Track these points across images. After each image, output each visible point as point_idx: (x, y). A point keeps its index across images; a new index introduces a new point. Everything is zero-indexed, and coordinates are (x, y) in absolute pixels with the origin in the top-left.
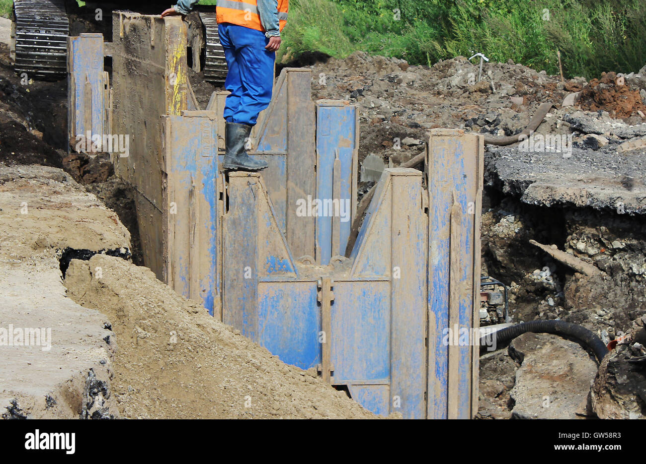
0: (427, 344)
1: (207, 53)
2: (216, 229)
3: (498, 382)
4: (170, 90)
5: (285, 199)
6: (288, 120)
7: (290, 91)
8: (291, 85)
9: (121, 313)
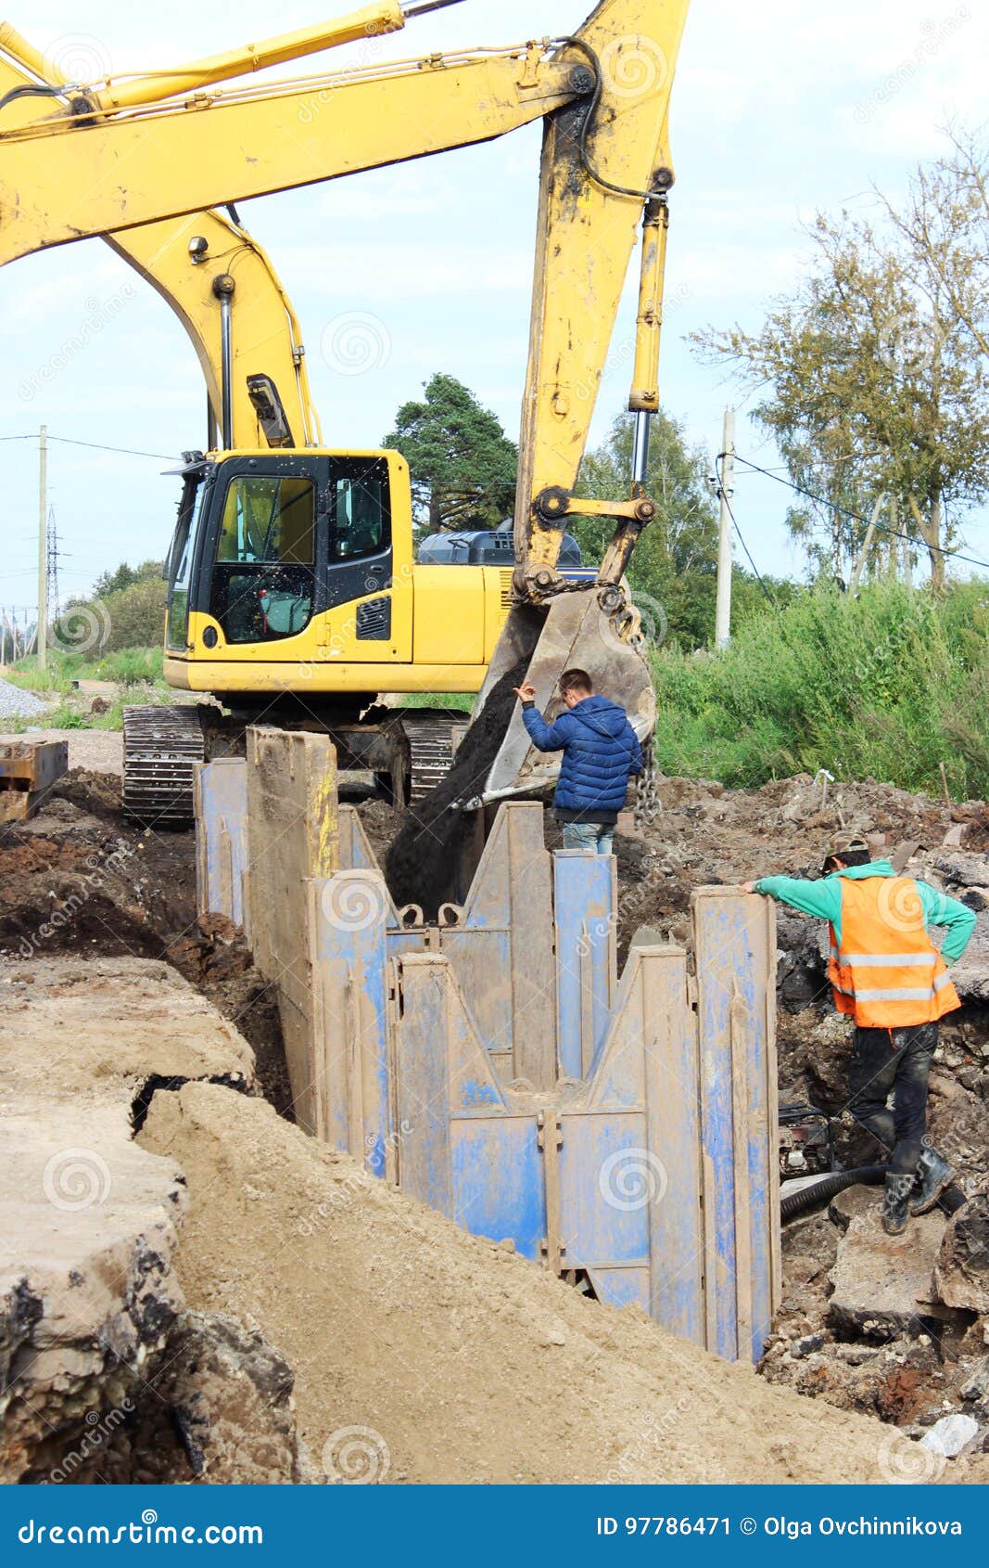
0: (702, 1206)
1: (413, 781)
2: (385, 1043)
3: (812, 1260)
4: (314, 842)
5: (510, 997)
6: (511, 880)
7: (514, 834)
8: (513, 828)
9: (223, 1165)
